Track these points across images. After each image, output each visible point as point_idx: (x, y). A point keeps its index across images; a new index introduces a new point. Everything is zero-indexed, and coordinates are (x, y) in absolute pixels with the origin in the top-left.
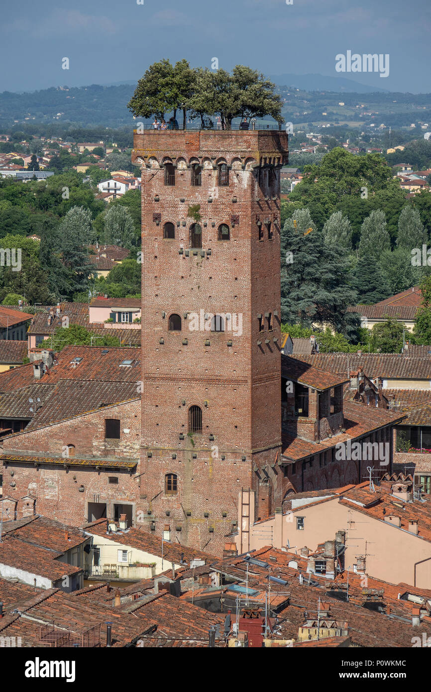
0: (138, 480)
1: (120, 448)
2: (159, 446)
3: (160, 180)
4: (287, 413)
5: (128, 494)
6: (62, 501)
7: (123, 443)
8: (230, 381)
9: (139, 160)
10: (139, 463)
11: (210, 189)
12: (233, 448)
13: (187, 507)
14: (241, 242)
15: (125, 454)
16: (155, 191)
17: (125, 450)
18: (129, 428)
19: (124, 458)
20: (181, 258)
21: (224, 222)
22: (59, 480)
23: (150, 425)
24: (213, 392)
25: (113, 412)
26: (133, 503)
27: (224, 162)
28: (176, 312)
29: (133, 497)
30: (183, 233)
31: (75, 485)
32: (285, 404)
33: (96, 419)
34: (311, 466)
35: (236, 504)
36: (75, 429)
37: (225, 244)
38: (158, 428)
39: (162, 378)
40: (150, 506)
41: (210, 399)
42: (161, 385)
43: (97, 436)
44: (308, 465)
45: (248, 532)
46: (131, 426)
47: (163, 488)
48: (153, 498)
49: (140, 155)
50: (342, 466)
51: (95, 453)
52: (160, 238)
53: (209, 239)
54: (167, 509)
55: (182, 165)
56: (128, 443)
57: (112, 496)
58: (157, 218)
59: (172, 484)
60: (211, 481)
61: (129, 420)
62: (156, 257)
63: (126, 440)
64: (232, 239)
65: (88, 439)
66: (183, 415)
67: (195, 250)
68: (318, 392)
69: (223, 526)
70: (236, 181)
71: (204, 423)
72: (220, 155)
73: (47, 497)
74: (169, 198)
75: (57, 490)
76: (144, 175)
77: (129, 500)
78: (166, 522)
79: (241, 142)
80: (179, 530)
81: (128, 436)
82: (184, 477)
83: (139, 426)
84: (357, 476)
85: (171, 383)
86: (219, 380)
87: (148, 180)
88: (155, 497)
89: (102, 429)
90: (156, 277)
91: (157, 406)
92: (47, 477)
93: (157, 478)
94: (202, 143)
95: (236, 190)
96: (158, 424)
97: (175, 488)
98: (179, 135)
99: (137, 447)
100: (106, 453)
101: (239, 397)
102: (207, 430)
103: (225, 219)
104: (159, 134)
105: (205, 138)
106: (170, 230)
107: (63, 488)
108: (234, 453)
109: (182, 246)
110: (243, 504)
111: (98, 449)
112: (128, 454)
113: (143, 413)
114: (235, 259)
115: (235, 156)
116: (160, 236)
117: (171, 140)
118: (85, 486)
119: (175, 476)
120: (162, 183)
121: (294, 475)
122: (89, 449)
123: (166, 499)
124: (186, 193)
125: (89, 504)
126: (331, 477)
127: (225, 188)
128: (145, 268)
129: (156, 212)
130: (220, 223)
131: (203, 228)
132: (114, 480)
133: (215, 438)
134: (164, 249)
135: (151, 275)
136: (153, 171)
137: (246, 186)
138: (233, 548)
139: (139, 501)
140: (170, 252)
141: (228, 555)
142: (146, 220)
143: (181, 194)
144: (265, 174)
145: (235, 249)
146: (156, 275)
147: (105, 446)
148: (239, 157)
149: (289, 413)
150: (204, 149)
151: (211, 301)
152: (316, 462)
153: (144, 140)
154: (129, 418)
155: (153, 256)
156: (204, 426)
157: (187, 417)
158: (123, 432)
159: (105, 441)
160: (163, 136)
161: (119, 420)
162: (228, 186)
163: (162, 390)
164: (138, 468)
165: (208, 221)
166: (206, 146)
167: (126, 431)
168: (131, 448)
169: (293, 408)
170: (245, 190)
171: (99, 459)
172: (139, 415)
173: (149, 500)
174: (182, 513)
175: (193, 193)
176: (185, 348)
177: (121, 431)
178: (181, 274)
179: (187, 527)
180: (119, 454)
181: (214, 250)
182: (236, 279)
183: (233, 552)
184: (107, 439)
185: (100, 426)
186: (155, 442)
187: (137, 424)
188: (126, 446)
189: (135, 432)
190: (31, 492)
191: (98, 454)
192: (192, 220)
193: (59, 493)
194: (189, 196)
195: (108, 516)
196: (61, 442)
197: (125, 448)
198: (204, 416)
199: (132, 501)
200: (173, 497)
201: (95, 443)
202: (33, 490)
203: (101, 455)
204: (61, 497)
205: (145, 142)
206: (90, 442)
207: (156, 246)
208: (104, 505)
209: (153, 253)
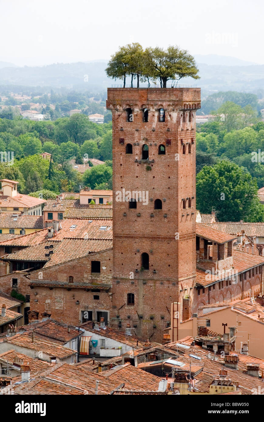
0: (111, 297)
1: (100, 278)
2: (123, 277)
3: (123, 118)
4: (199, 257)
5: (105, 305)
6: (66, 310)
7: (102, 275)
8: (165, 238)
9: (111, 106)
10: (112, 287)
11: (153, 124)
12: (168, 278)
13: (140, 313)
14: (172, 155)
15: (103, 282)
16: (120, 125)
17: (103, 279)
18: (106, 267)
19: (103, 284)
20: (136, 165)
21: (162, 143)
22: (64, 297)
23: (118, 265)
24: (156, 244)
25: (96, 257)
26: (108, 311)
27: (162, 107)
29: (108, 307)
30: (137, 151)
31: (73, 300)
32: (198, 252)
33: (86, 261)
34: (214, 288)
35: (169, 312)
36: (74, 267)
37: (163, 157)
38: (123, 266)
39: (125, 237)
40: (118, 313)
41: (154, 249)
42: (125, 241)
43: (87, 271)
44: (212, 288)
45: (177, 328)
46: (107, 265)
47: (126, 302)
49: (112, 103)
50: (232, 289)
51: (85, 281)
52: (124, 153)
53: (153, 153)
54: (129, 314)
55: (137, 110)
56: (105, 275)
57: (96, 307)
58: (122, 141)
60: (154, 298)
61: (105, 262)
62: (121, 165)
63: (104, 273)
64: (167, 154)
65: (81, 273)
66: (138, 259)
67: (145, 161)
68: (218, 245)
69: (162, 324)
70: (169, 118)
71: (151, 262)
72: (160, 103)
73: (56, 308)
74: (129, 129)
75: (62, 304)
76: (114, 116)
77: (106, 309)
78: (128, 322)
79: (173, 95)
80: (135, 327)
81: (105, 271)
82: (138, 295)
84: (241, 295)
85: (130, 240)
86: (159, 238)
87: (116, 118)
88: (121, 308)
89: (89, 267)
90: (121, 177)
91: (122, 253)
92: (57, 296)
93: (122, 296)
94: (149, 96)
95: (169, 124)
96: (123, 264)
97: (133, 302)
98: (135, 91)
99: (110, 277)
100: (92, 281)
101: (170, 247)
102: (152, 268)
103: (163, 141)
104: (123, 91)
106: (129, 149)
107: (66, 302)
108: (168, 281)
109: (137, 158)
110: (173, 311)
111: (87, 279)
112: (105, 282)
113: (114, 257)
114: (169, 166)
115: (168, 103)
116: (124, 152)
117: (130, 94)
118: (79, 301)
119: (133, 295)
120: (125, 120)
121: (204, 294)
122: (82, 279)
123: (128, 308)
124: (139, 126)
125: (82, 312)
126: (226, 295)
127: (162, 123)
128: (115, 171)
129: (121, 137)
130: (160, 144)
131: (150, 147)
132: (96, 298)
133: (157, 272)
134: (126, 160)
135: (118, 175)
136: (119, 113)
137: (175, 122)
138: (168, 338)
139: (111, 310)
140: (130, 161)
141: (165, 341)
142: (115, 142)
143: (136, 126)
144: (187, 115)
145: (169, 160)
146: (121, 175)
147: (91, 277)
148: (171, 104)
150: (150, 100)
151: (154, 191)
152: (217, 286)
154: (106, 260)
155: (119, 164)
156: (150, 265)
157: (140, 259)
158: (102, 269)
159: (92, 274)
160: (125, 92)
161: (100, 262)
162: (164, 122)
163: (125, 244)
164: (111, 290)
165: (152, 143)
166: (152, 98)
167: (104, 268)
168: (107, 278)
169: (203, 254)
170: (175, 124)
171: (87, 285)
172: (112, 258)
173: (118, 309)
174: (137, 317)
175: (143, 126)
176: (139, 219)
177: (101, 268)
178: (136, 175)
179: (140, 325)
180: (100, 282)
181: (156, 160)
182: (169, 177)
183: (168, 340)
184: (92, 273)
185: (88, 265)
186: (121, 275)
187: (111, 264)
188: (104, 277)
189: (109, 269)
190: (47, 305)
191: (88, 282)
192: (143, 143)
193: (64, 306)
194: (141, 128)
195: (93, 319)
196: (65, 275)
197: (103, 278)
198: (150, 259)
199: (108, 309)
200: (132, 307)
201: (85, 276)
202: (48, 303)
203: (89, 282)
204: (65, 308)
205: (114, 95)
206: (82, 275)
207: (121, 158)
208: (91, 312)
209: (119, 162)
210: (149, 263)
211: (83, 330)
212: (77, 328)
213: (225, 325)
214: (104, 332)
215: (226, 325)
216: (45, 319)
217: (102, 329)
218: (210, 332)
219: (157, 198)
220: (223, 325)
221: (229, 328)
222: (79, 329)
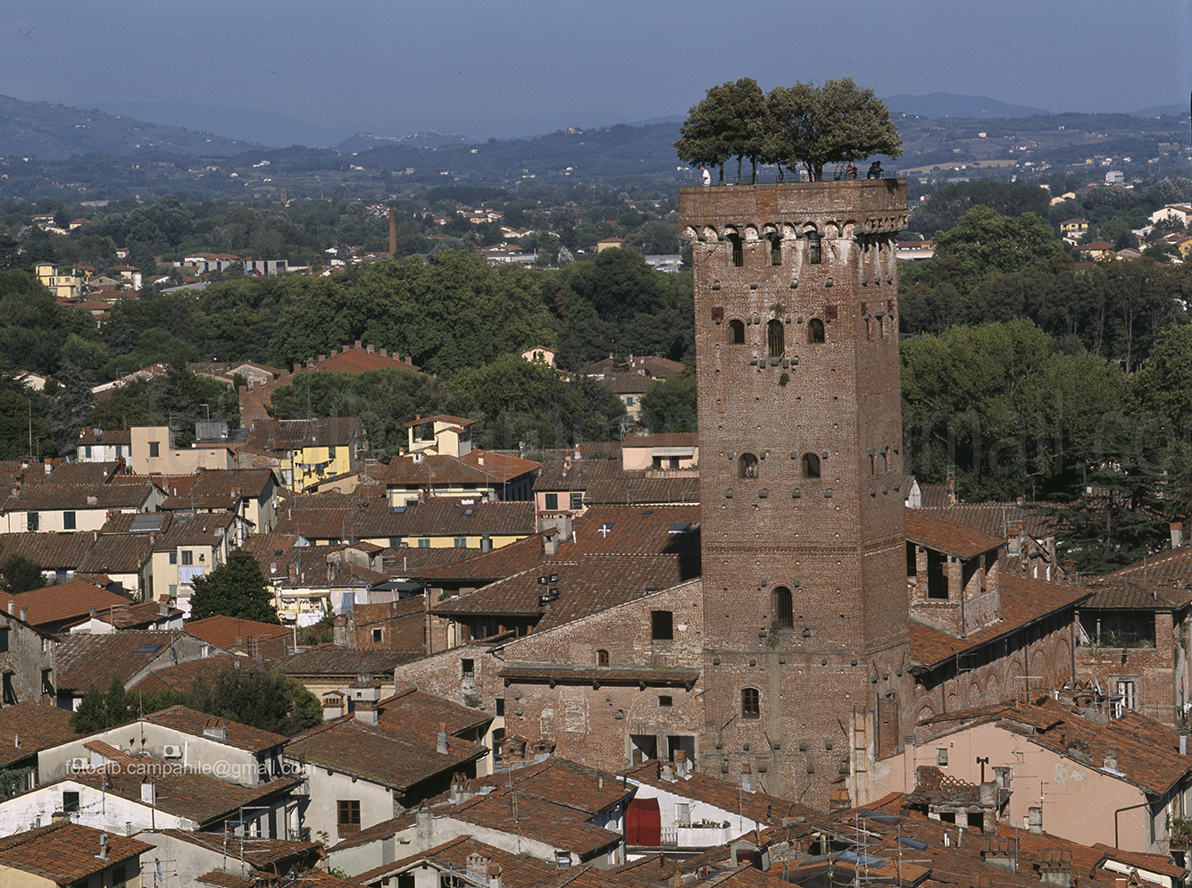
0: (700, 700)
1: (673, 652)
2: (730, 648)
3: (720, 258)
5: (687, 719)
6: (592, 734)
7: (677, 645)
8: (830, 550)
9: (688, 230)
10: (702, 675)
11: (793, 269)
12: (839, 648)
13: (775, 737)
14: (841, 345)
15: (681, 661)
16: (713, 276)
17: (680, 656)
18: (686, 624)
19: (681, 667)
20: (755, 371)
21: (815, 316)
22: (586, 703)
23: (716, 617)
24: (808, 565)
25: (662, 600)
26: (694, 734)
27: (814, 228)
28: (750, 451)
29: (695, 724)
30: (756, 336)
31: (609, 709)
33: (638, 612)
35: (846, 733)
36: (608, 629)
37: (819, 348)
38: (728, 622)
39: (732, 549)
40: (721, 737)
41: (802, 576)
42: (731, 558)
43: (640, 637)
45: (866, 772)
46: (689, 620)
47: (739, 710)
48: (724, 724)
49: (690, 223)
50: (1002, 670)
51: (637, 660)
52: (723, 345)
53: (795, 341)
54: (746, 740)
55: (751, 235)
56: (685, 646)
57: (665, 724)
58: (718, 314)
59: (751, 702)
61: (684, 611)
62: (718, 371)
63: (681, 641)
64: (828, 341)
65: (627, 640)
66: (765, 601)
67: (775, 359)
68: (962, 561)
69: (828, 762)
70: (831, 255)
71: (796, 611)
72: (808, 219)
73: (570, 730)
74: (735, 285)
75: (583, 718)
76: (698, 254)
77: (688, 730)
78: (744, 760)
79: (838, 198)
80: (762, 771)
81: (684, 635)
82: (768, 693)
83: (700, 619)
84: (1023, 684)
85: (745, 555)
86: (815, 549)
87: (703, 259)
88: (727, 724)
89: (646, 624)
90: (718, 400)
91: (726, 589)
92: (569, 699)
93: (730, 697)
94: (780, 202)
95: (831, 269)
96: (728, 617)
97: (757, 709)
98: (747, 192)
99: (698, 651)
100: (654, 659)
101: (845, 572)
102: (800, 623)
103: (818, 312)
104: (717, 193)
105: (785, 196)
106: (738, 332)
107: (593, 715)
108: (840, 654)
109: (755, 353)
110: (855, 730)
111: (641, 656)
112: (685, 661)
113: (705, 600)
114: (834, 370)
115: (828, 218)
116: (723, 340)
117: (736, 200)
118: (624, 710)
119: (756, 692)
120: (724, 263)
122: (630, 655)
123: (743, 725)
124: (759, 276)
125: (634, 736)
126: (986, 686)
127: (816, 267)
128: (702, 389)
129: (717, 305)
130: (811, 317)
131: (786, 327)
132: (666, 701)
133: (812, 634)
134: (729, 360)
135: (712, 398)
136: (709, 246)
137: (846, 262)
138: (844, 797)
139: (703, 730)
140: (739, 363)
141: (837, 806)
142: (702, 319)
143: (751, 277)
145: (833, 355)
146: (718, 397)
147: (652, 650)
148: (835, 220)
149: (919, 594)
150: (783, 211)
151: (801, 433)
153: (695, 201)
154: (685, 608)
155: (713, 370)
156: (796, 616)
157: (770, 603)
158: (677, 629)
159: (652, 644)
160: (723, 194)
161: (671, 612)
162: (820, 263)
163: (732, 566)
164: (701, 681)
165: (792, 316)
166: (787, 206)
167: (682, 627)
168: (690, 652)
169: (925, 587)
170: (845, 268)
171: (643, 670)
172: (701, 603)
173: (719, 728)
174: (767, 748)
175: (769, 276)
176: (765, 504)
177: (674, 628)
178: (756, 395)
179: (775, 766)
180: (672, 661)
181: (803, 358)
182: (836, 398)
183: (844, 802)
184: (654, 641)
185: (644, 622)
186: (724, 643)
187: (698, 614)
188: (682, 650)
189: (695, 629)
190: (546, 722)
191: (643, 662)
192: (771, 316)
193: (586, 723)
194: (764, 280)
195: (660, 754)
196: (589, 647)
197: (681, 652)
198: (795, 602)
199: (693, 730)
200: (753, 723)
201: (638, 647)
202: (549, 719)
203: (646, 663)
204: (590, 729)
205: (697, 205)
206: (630, 646)
207: (718, 355)
208: (654, 738)
209: (714, 366)
210: (793, 610)
211: (635, 783)
212: (622, 778)
213: (983, 762)
214: (687, 787)
215: (987, 760)
216: (542, 758)
217: (682, 779)
218: (948, 779)
219: (808, 451)
220: (978, 762)
221: (993, 768)
222: (625, 780)
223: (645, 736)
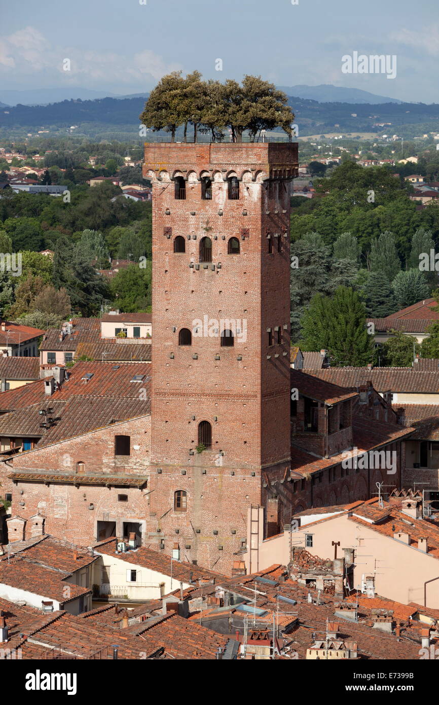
0: (147, 498)
1: (130, 465)
2: (169, 462)
3: (171, 194)
4: (296, 428)
5: (138, 511)
6: (72, 520)
7: (132, 459)
8: (240, 396)
9: (150, 174)
10: (149, 480)
11: (220, 203)
12: (242, 464)
13: (197, 525)
14: (251, 256)
15: (135, 471)
16: (165, 205)
17: (135, 467)
18: (139, 445)
19: (135, 475)
20: (192, 272)
21: (234, 235)
22: (68, 498)
23: (160, 442)
24: (223, 406)
25: (123, 428)
26: (142, 521)
27: (235, 175)
28: (186, 327)
29: (143, 515)
30: (193, 247)
31: (84, 503)
32: (295, 419)
33: (106, 436)
35: (245, 521)
36: (85, 446)
37: (235, 257)
38: (168, 444)
39: (172, 394)
40: (159, 524)
41: (219, 414)
42: (171, 401)
43: (107, 453)
44: (317, 480)
45: (258, 550)
46: (141, 442)
47: (172, 506)
48: (162, 515)
49: (151, 168)
50: (351, 481)
51: (104, 470)
52: (171, 252)
53: (219, 252)
54: (177, 527)
55: (193, 178)
56: (138, 460)
57: (122, 514)
58: (168, 231)
60: (220, 498)
61: (139, 436)
62: (166, 271)
63: (136, 457)
64: (242, 253)
65: (98, 455)
66: (193, 431)
67: (206, 264)
69: (232, 543)
70: (246, 194)
71: (214, 438)
72: (231, 168)
73: (56, 516)
74: (180, 212)
75: (66, 509)
76: (155, 189)
77: (138, 518)
78: (175, 540)
79: (252, 155)
80: (188, 548)
81: (138, 452)
82: (193, 493)
83: (149, 443)
84: (366, 492)
85: (181, 399)
86: (229, 395)
87: (159, 193)
88: (165, 515)
89: (112, 445)
90: (166, 292)
91: (167, 422)
92: (57, 495)
93: (166, 494)
94: (213, 156)
95: (246, 203)
96: (167, 441)
98: (190, 148)
99: (147, 463)
100: (116, 469)
101: (248, 412)
102: (217, 446)
103: (235, 233)
104: (170, 148)
105: (216, 152)
106: (180, 245)
107: (72, 507)
108: (244, 469)
109: (192, 259)
110: (252, 521)
111: (108, 466)
112: (138, 471)
113: (153, 429)
114: (245, 273)
115: (245, 168)
116: (170, 250)
117: (182, 153)
118: (94, 503)
119: (185, 493)
120: (173, 197)
122: (99, 466)
123: (175, 516)
124: (197, 207)
125: (99, 522)
126: (341, 493)
127: (235, 201)
128: (155, 283)
129: (167, 226)
130: (231, 236)
131: (214, 242)
132: (123, 498)
133: (226, 454)
134: (174, 263)
135: (162, 290)
136: (164, 185)
137: (256, 199)
138: (242, 567)
139: (148, 518)
140: (181, 266)
141: (237, 573)
142: (157, 234)
143: (191, 207)
144: (276, 187)
145: (245, 263)
146: (166, 289)
147: (115, 463)
148: (250, 169)
149: (298, 428)
150: (214, 162)
151: (222, 316)
152: (325, 478)
153: (154, 153)
154: (139, 434)
155: (164, 270)
156: (214, 441)
157: (196, 432)
158: (133, 448)
159: (115, 458)
160: (174, 149)
161: (129, 437)
162: (238, 199)
163: (172, 405)
164: (148, 485)
165: (218, 235)
166: (217, 159)
167: (136, 447)
168: (141, 465)
169: (303, 423)
170: (255, 203)
171: (108, 476)
172: (149, 431)
173: (159, 517)
174: (191, 531)
175: (204, 206)
176: (195, 363)
177: (131, 447)
178: (191, 288)
179: (196, 545)
180: (129, 471)
181: (224, 264)
182: (246, 293)
183: (241, 570)
184: (117, 456)
185: (110, 443)
186: (164, 459)
187: (147, 440)
188: (136, 463)
189: (145, 448)
190: (40, 510)
191: (108, 471)
192: (202, 234)
193: (68, 512)
194: (200, 209)
195: (117, 534)
197: (135, 465)
198: (213, 432)
199: (142, 519)
200: (182, 515)
201: (105, 460)
202: (43, 509)
203: (110, 472)
204: (70, 516)
205: (156, 155)
206: (100, 460)
207: (167, 260)
208: (114, 523)
209: (164, 267)
210: (212, 438)
211: (100, 554)
213: (336, 544)
214: (136, 557)
215: (339, 544)
217: (132, 552)
220: (333, 545)
221: (343, 549)
222: (93, 552)
223: (108, 522)
